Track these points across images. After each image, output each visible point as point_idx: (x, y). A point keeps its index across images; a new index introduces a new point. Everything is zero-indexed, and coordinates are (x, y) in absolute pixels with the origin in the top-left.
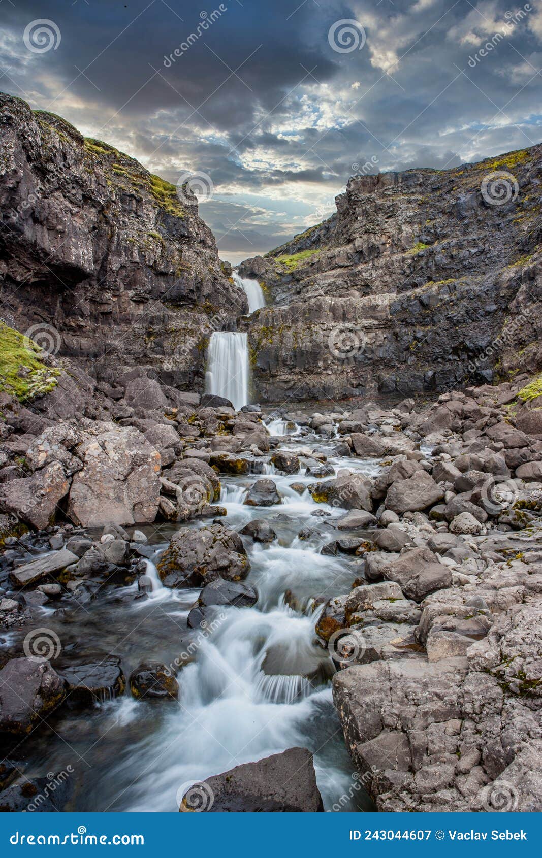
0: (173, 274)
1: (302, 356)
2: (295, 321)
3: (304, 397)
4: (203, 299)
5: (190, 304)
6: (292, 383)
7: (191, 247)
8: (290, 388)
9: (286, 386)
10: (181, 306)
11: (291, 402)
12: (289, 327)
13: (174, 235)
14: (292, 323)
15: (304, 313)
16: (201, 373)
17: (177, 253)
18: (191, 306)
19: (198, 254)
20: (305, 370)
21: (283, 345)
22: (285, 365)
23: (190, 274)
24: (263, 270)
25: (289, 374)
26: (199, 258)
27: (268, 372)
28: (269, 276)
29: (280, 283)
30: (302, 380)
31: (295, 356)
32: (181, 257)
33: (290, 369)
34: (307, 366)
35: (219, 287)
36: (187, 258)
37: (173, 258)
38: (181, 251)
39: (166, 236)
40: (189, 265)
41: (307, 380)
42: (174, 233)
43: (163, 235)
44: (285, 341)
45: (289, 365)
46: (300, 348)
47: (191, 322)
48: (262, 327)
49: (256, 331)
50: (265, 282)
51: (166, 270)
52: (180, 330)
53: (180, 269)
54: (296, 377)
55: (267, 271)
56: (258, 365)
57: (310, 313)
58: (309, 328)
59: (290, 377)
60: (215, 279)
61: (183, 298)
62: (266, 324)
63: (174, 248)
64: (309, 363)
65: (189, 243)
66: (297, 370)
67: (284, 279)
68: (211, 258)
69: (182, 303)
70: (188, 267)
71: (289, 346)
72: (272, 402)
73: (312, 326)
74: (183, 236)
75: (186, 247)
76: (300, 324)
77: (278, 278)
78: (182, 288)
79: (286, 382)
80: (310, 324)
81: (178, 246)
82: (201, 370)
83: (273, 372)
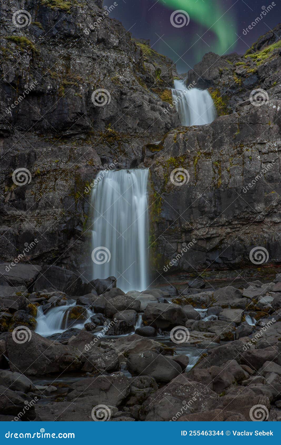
0: (53, 92)
1: (229, 197)
2: (218, 144)
3: (237, 261)
4: (103, 125)
5: (80, 133)
6: (217, 240)
7: (83, 51)
8: (214, 249)
9: (209, 246)
10: (68, 137)
11: (218, 270)
12: (208, 155)
13: (54, 37)
14: (214, 147)
15: (233, 130)
16: (79, 233)
17: (62, 62)
18: (83, 136)
19: (94, 59)
20: (236, 218)
21: (199, 183)
22: (203, 213)
23: (77, 90)
24: (215, 73)
25: (211, 226)
26: (96, 66)
27: (178, 225)
28: (224, 80)
29: (240, 89)
30: (234, 235)
31: (219, 198)
32: (68, 68)
33: (212, 219)
34: (237, 212)
35: (126, 105)
36: (77, 68)
37: (53, 69)
38: (68, 58)
39: (42, 39)
40: (79, 77)
41: (240, 234)
42: (54, 33)
43: (37, 37)
44: (201, 175)
45: (210, 212)
46: (226, 185)
47: (65, 160)
48: (169, 158)
49: (162, 164)
50: (219, 90)
51: (40, 88)
52: (48, 172)
53: (64, 85)
54: (220, 231)
55: (221, 73)
56: (164, 215)
57: (241, 129)
58: (240, 153)
59: (213, 231)
60: (122, 94)
61: (67, 125)
62: (175, 153)
63: (58, 54)
64: (240, 207)
65: (79, 46)
66: (223, 219)
67: (246, 83)
68: (118, 64)
69: (68, 132)
70: (75, 80)
71: (208, 182)
72: (188, 272)
73: (245, 149)
74: (68, 36)
75: (75, 52)
76: (226, 147)
77: (238, 80)
78: (66, 111)
79: (208, 239)
80: (241, 147)
81: (62, 52)
82: (79, 228)
83: (186, 224)
